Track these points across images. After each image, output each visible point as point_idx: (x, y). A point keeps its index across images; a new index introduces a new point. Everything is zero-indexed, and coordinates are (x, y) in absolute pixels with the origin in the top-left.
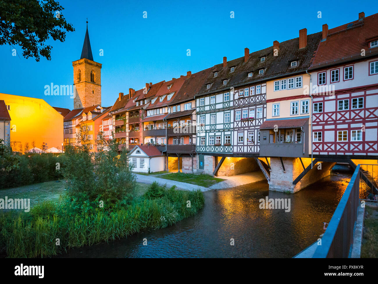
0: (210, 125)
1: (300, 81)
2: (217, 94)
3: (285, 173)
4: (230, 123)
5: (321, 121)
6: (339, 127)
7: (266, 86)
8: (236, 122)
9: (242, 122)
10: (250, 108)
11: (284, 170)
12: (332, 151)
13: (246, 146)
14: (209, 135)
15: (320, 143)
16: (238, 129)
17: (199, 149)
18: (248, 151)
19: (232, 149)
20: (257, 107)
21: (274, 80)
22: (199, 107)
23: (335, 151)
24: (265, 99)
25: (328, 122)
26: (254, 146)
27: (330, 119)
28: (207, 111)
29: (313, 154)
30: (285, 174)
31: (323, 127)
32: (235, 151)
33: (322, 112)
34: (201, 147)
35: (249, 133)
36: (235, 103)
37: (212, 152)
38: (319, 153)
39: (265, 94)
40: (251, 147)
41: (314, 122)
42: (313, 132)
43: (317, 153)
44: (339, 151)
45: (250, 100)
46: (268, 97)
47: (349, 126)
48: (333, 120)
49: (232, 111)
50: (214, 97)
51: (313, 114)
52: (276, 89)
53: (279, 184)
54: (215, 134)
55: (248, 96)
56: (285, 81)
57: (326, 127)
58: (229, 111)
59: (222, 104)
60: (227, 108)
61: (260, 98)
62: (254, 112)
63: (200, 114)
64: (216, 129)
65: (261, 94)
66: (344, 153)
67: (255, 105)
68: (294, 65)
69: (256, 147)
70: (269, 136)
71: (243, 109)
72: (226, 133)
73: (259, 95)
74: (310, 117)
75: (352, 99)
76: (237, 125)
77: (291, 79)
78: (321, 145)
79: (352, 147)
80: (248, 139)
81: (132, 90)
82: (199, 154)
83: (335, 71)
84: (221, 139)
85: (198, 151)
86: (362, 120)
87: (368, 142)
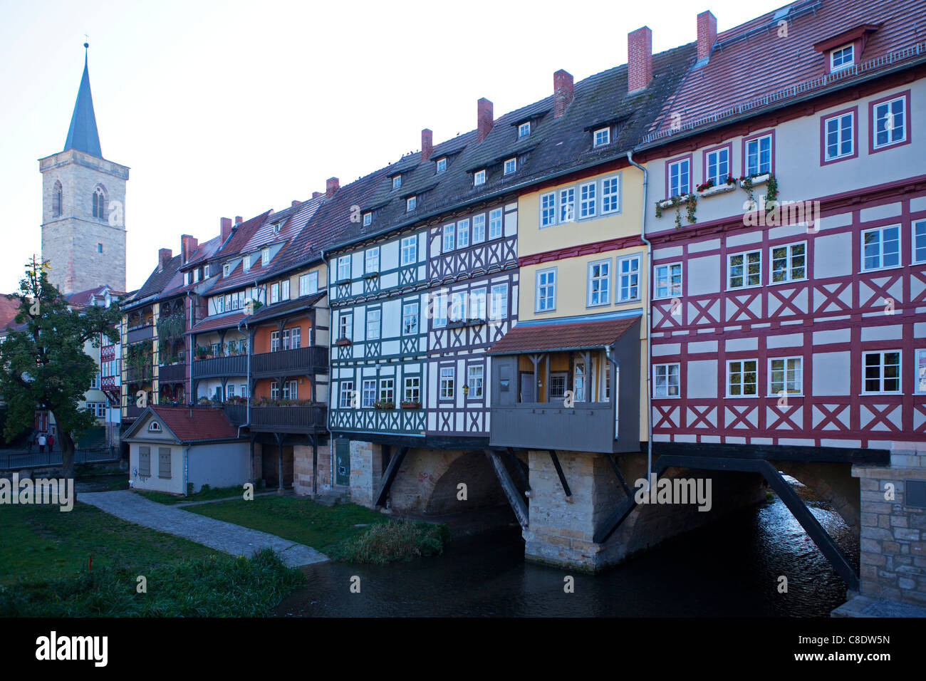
0: (366, 342)
1: (614, 190)
2: (383, 243)
3: (571, 502)
4: (418, 336)
5: (677, 328)
6: (732, 345)
7: (517, 209)
8: (435, 331)
9: (452, 333)
10: (472, 285)
11: (568, 492)
12: (710, 431)
13: (460, 410)
14: (364, 375)
15: (673, 404)
16: (438, 356)
17: (335, 420)
18: (468, 430)
19: (424, 422)
20: (493, 280)
21: (541, 191)
22: (337, 284)
23: (721, 430)
24: (513, 254)
25: (700, 331)
26: (484, 410)
27: (704, 321)
28: (356, 296)
29: (655, 440)
30: (571, 506)
31: (684, 348)
32: (432, 427)
33: (681, 295)
34: (342, 414)
35: (469, 367)
36: (431, 270)
37: (370, 430)
38: (672, 438)
39: (514, 238)
40: (475, 414)
41: (657, 329)
42: (654, 366)
43: (665, 438)
44: (732, 431)
45: (474, 259)
46: (523, 250)
47: (762, 343)
48: (713, 323)
49: (425, 297)
50: (376, 252)
51: (653, 303)
52: (545, 222)
53: (553, 541)
54: (378, 371)
55: (467, 245)
56: (571, 192)
57: (693, 348)
58: (416, 297)
59: (397, 273)
60: (409, 285)
61: (499, 253)
62: (483, 297)
63: (339, 308)
64: (380, 357)
65: (503, 239)
66: (748, 440)
67: (488, 275)
68: (603, 138)
69: (488, 415)
70: (517, 378)
71: (453, 289)
72: (408, 369)
73: (496, 241)
74: (645, 313)
75: (771, 249)
76: (438, 341)
77: (588, 184)
78: (678, 408)
79: (771, 417)
80: (466, 386)
81: (187, 239)
82: (336, 435)
83: (718, 152)
84: (395, 389)
85: (333, 425)
86: (801, 322)
87: (820, 401)
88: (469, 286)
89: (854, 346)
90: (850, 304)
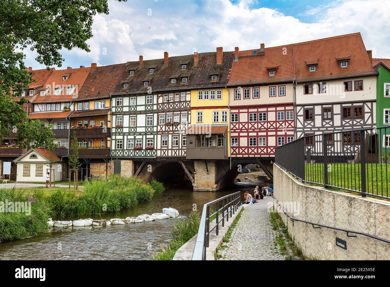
0: (129, 127)
1: (220, 93)
2: (138, 96)
3: (208, 174)
4: (153, 126)
5: (237, 129)
6: (250, 134)
7: (190, 94)
8: (160, 125)
9: (167, 127)
10: (174, 113)
11: (208, 171)
12: (246, 154)
13: (170, 149)
14: (128, 138)
15: (236, 147)
16: (161, 133)
17: (114, 153)
18: (173, 155)
19: (155, 153)
20: (182, 112)
21: (198, 90)
22: (116, 107)
23: (248, 154)
24: (189, 106)
26: (179, 149)
27: (244, 128)
28: (125, 112)
29: (232, 157)
30: (208, 175)
31: (239, 134)
32: (159, 154)
33: (238, 122)
34: (117, 151)
35: (173, 137)
36: (159, 107)
37: (132, 156)
38: (236, 156)
39: (190, 101)
40: (175, 151)
41: (232, 129)
42: (231, 138)
43: (235, 156)
44: (251, 154)
45: (175, 105)
46: (192, 105)
47: (257, 134)
48: (246, 129)
49: (156, 115)
50: (134, 98)
51: (231, 123)
52: (200, 98)
53: (203, 185)
54: (135, 137)
55: (173, 101)
56: (208, 92)
57: (241, 134)
58: (152, 114)
59: (144, 106)
60: (149, 111)
61: (184, 105)
62: (179, 117)
63: (116, 115)
64: (136, 132)
65: (186, 101)
66: (254, 156)
67: (180, 111)
68: (214, 78)
69: (180, 151)
70: (195, 140)
71: (167, 113)
72: (148, 137)
73: (183, 102)
74: (229, 125)
75: (259, 113)
76: (161, 128)
77: (213, 91)
78: (238, 149)
79: (260, 151)
80: (172, 142)
82: (114, 159)
83: (247, 89)
84: (143, 143)
85: (113, 155)
86: (265, 130)
87: (270, 147)
88: (173, 113)
89: (276, 136)
90: (275, 127)
